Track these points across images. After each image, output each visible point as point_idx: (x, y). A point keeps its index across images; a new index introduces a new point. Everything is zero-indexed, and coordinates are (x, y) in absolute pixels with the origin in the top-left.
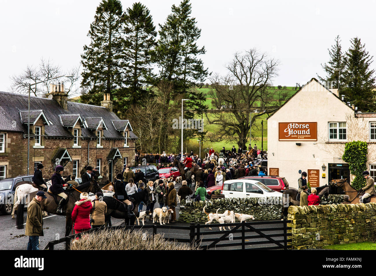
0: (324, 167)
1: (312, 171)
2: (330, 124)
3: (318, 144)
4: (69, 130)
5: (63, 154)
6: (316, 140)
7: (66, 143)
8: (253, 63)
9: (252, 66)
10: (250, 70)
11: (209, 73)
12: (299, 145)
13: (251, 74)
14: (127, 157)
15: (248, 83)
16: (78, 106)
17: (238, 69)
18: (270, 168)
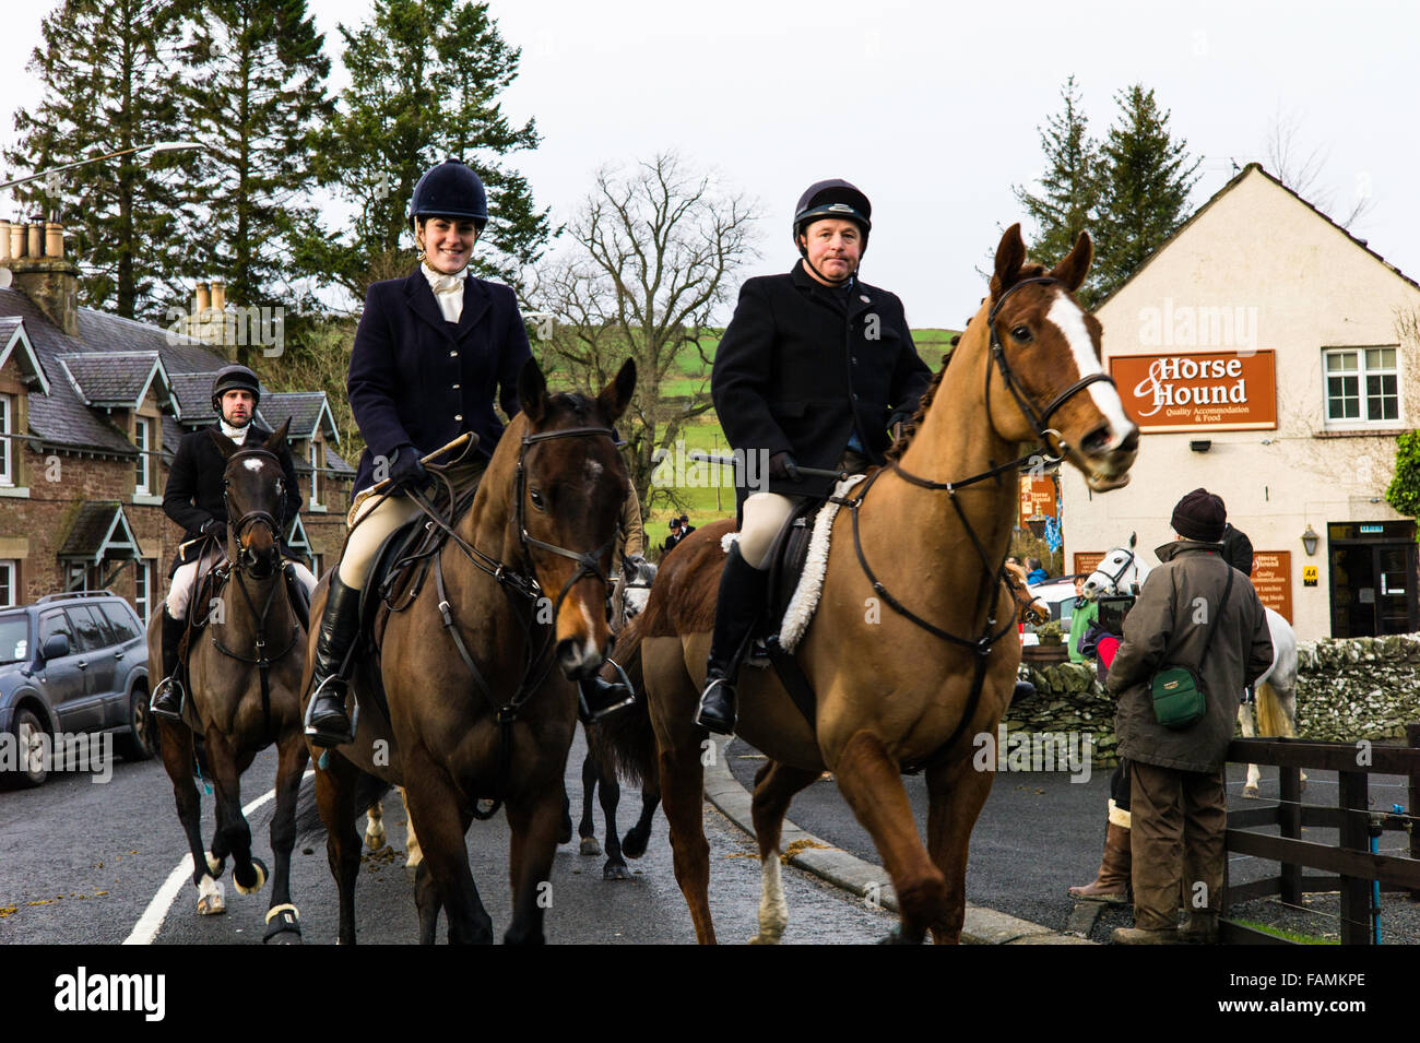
0: (1310, 540)
1: (1261, 558)
2: (1329, 356)
3: (1285, 445)
4: (113, 423)
5: (107, 529)
6: (1272, 425)
7: (109, 481)
8: (666, 207)
9: (663, 224)
10: (656, 235)
11: (553, 228)
12: (1201, 447)
13: (661, 251)
14: (320, 556)
15: (650, 287)
16: (113, 329)
17: (610, 229)
18: (1076, 555)
